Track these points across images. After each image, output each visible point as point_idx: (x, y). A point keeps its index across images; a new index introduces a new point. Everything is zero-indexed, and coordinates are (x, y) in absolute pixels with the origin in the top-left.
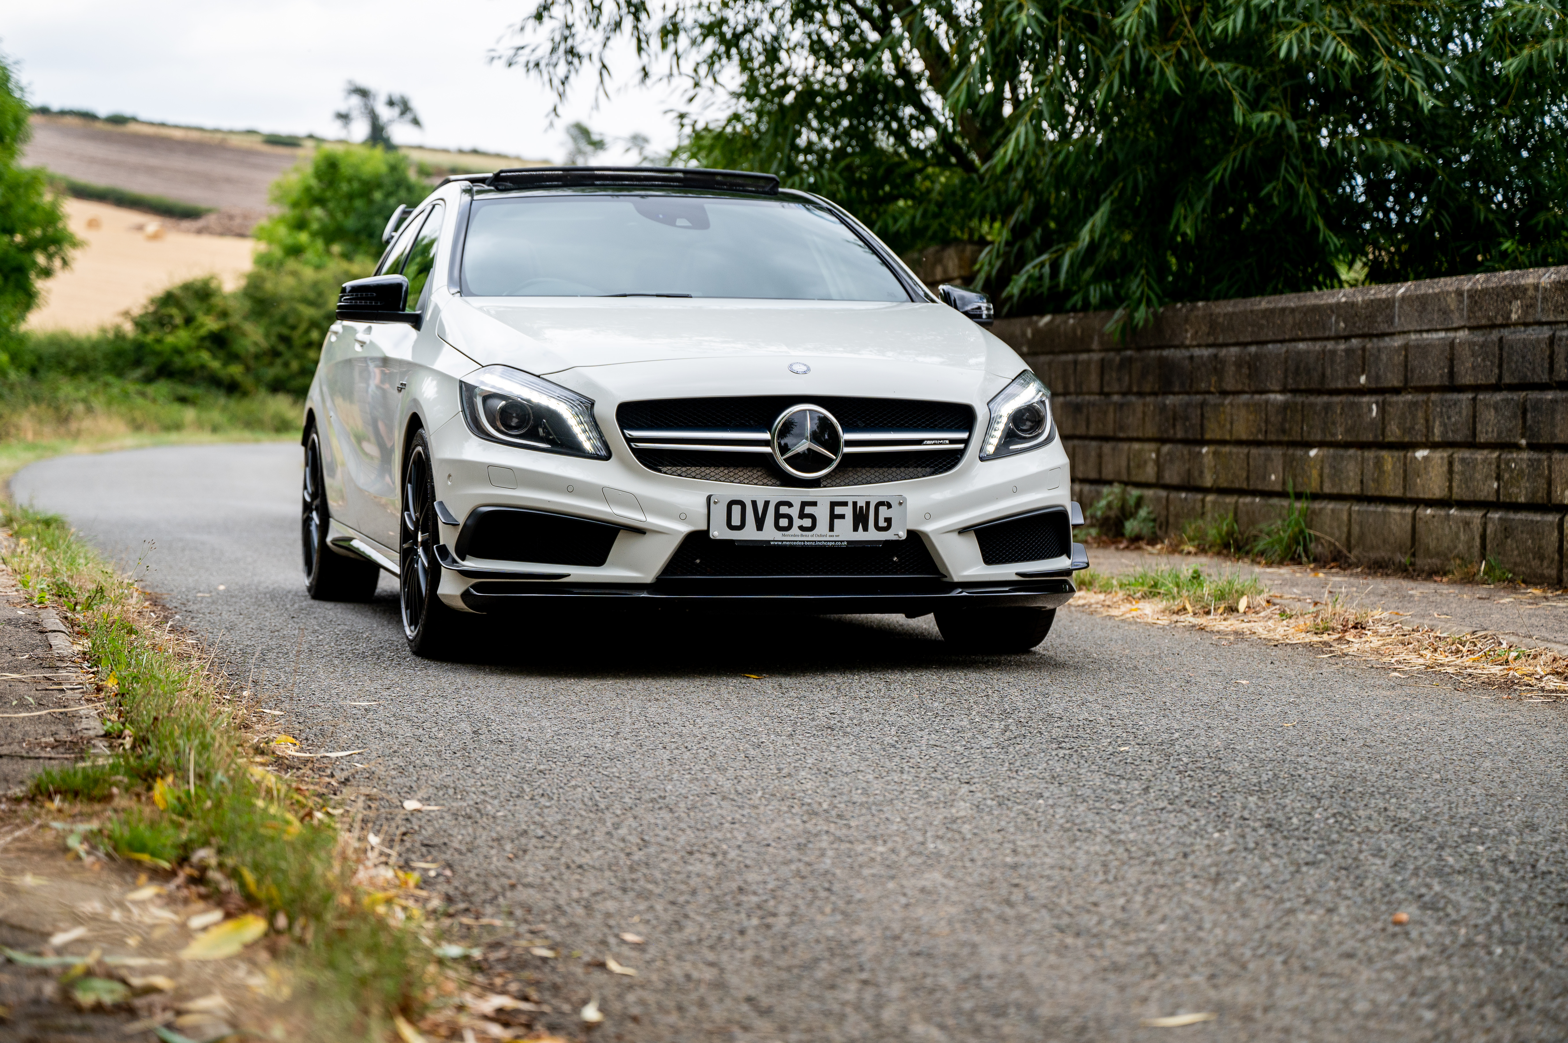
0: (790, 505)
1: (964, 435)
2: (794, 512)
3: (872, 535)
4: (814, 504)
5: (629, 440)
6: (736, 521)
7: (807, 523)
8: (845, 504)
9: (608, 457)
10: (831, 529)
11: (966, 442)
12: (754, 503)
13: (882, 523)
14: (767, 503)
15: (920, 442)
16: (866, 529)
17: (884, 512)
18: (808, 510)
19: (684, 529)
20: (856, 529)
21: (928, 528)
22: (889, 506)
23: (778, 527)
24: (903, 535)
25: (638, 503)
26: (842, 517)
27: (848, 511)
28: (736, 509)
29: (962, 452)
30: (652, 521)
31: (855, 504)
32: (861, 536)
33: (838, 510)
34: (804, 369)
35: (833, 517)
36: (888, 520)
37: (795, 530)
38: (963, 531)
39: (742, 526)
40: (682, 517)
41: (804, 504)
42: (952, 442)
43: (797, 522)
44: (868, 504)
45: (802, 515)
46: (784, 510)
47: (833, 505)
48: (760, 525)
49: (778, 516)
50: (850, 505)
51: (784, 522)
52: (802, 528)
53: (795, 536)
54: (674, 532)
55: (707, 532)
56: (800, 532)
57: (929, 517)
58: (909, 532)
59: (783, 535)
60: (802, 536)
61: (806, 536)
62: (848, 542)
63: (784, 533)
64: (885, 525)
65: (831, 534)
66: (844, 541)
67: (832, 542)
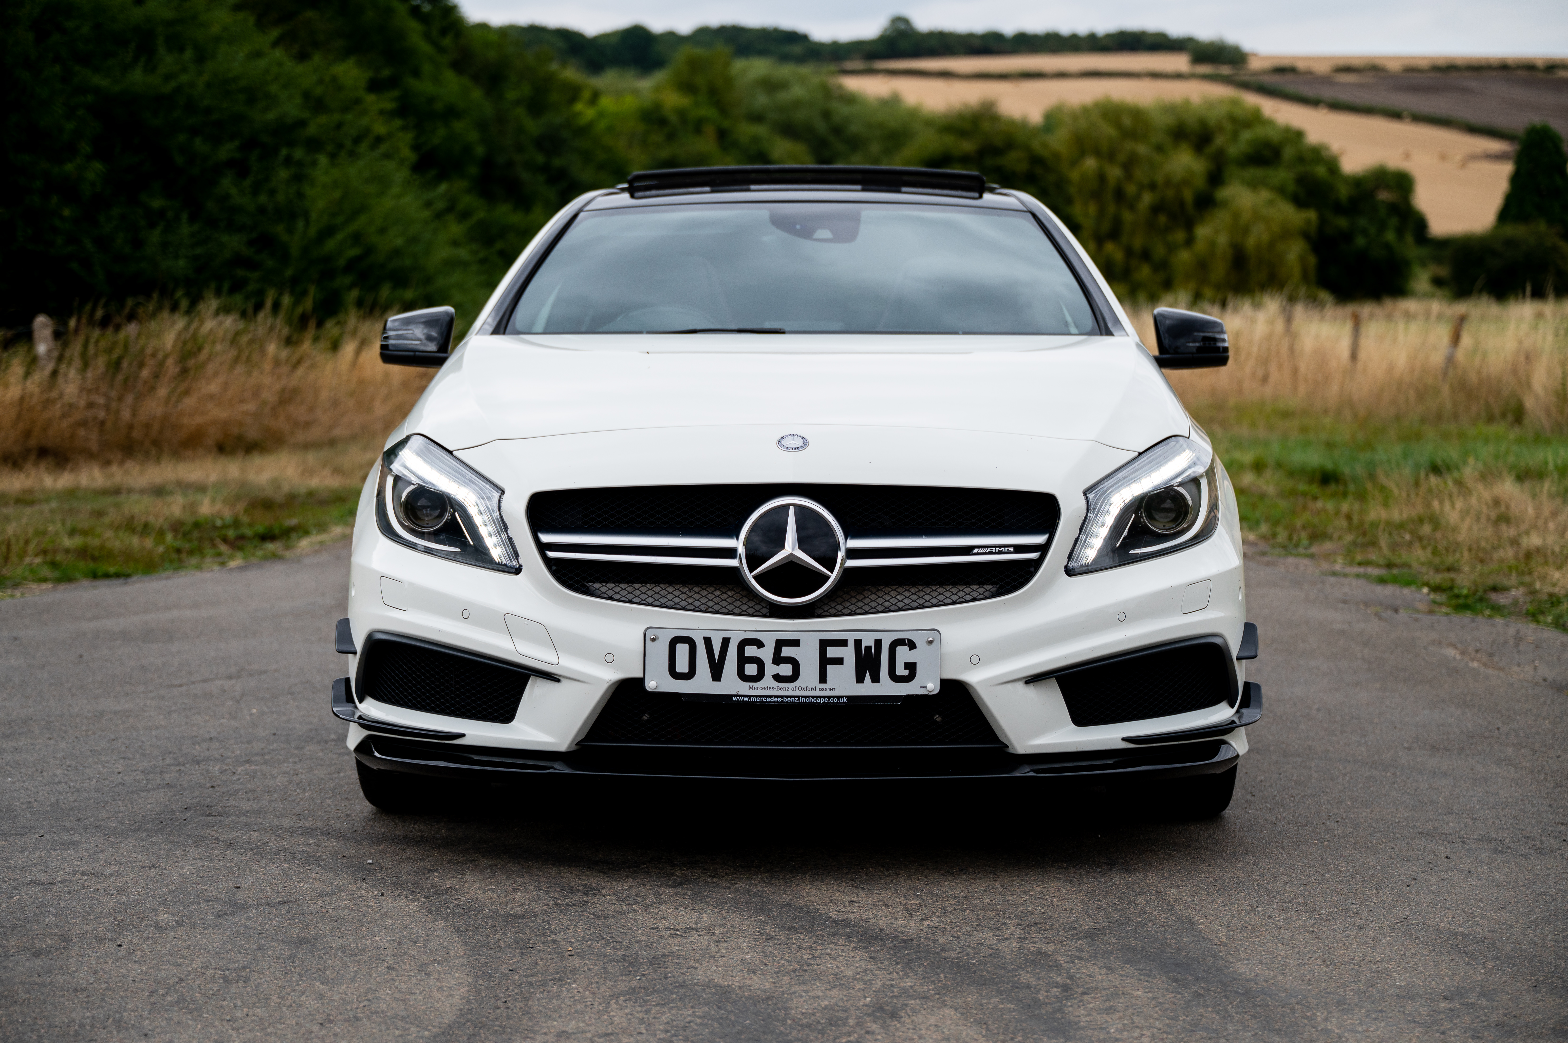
0: (759, 644)
1: (1040, 539)
2: (766, 654)
3: (886, 687)
4: (796, 643)
5: (542, 548)
6: (682, 666)
7: (786, 670)
8: (843, 643)
9: (518, 571)
10: (823, 679)
11: (1044, 549)
12: (708, 641)
13: (901, 671)
14: (726, 642)
15: (967, 550)
16: (876, 679)
17: (903, 655)
18: (786, 652)
19: (610, 675)
20: (860, 679)
21: (974, 677)
22: (912, 645)
23: (743, 676)
24: (933, 687)
25: (551, 638)
26: (839, 661)
27: (848, 653)
28: (682, 650)
29: (1038, 563)
30: (566, 664)
31: (858, 643)
32: (868, 689)
33: (832, 652)
34: (800, 442)
35: (825, 662)
36: (911, 667)
37: (768, 680)
38: (1034, 679)
39: (690, 674)
40: (609, 659)
41: (780, 644)
42: (1019, 549)
43: (771, 669)
44: (878, 642)
45: (778, 659)
46: (750, 651)
47: (824, 644)
48: (717, 673)
49: (743, 660)
50: (851, 645)
51: (751, 669)
52: (777, 678)
54: (595, 680)
55: (641, 681)
56: (775, 684)
57: (976, 660)
58: (945, 683)
59: (751, 688)
60: (778, 688)
61: (785, 689)
62: (849, 698)
63: (751, 684)
64: (906, 673)
65: (823, 686)
66: (842, 697)
67: (824, 697)
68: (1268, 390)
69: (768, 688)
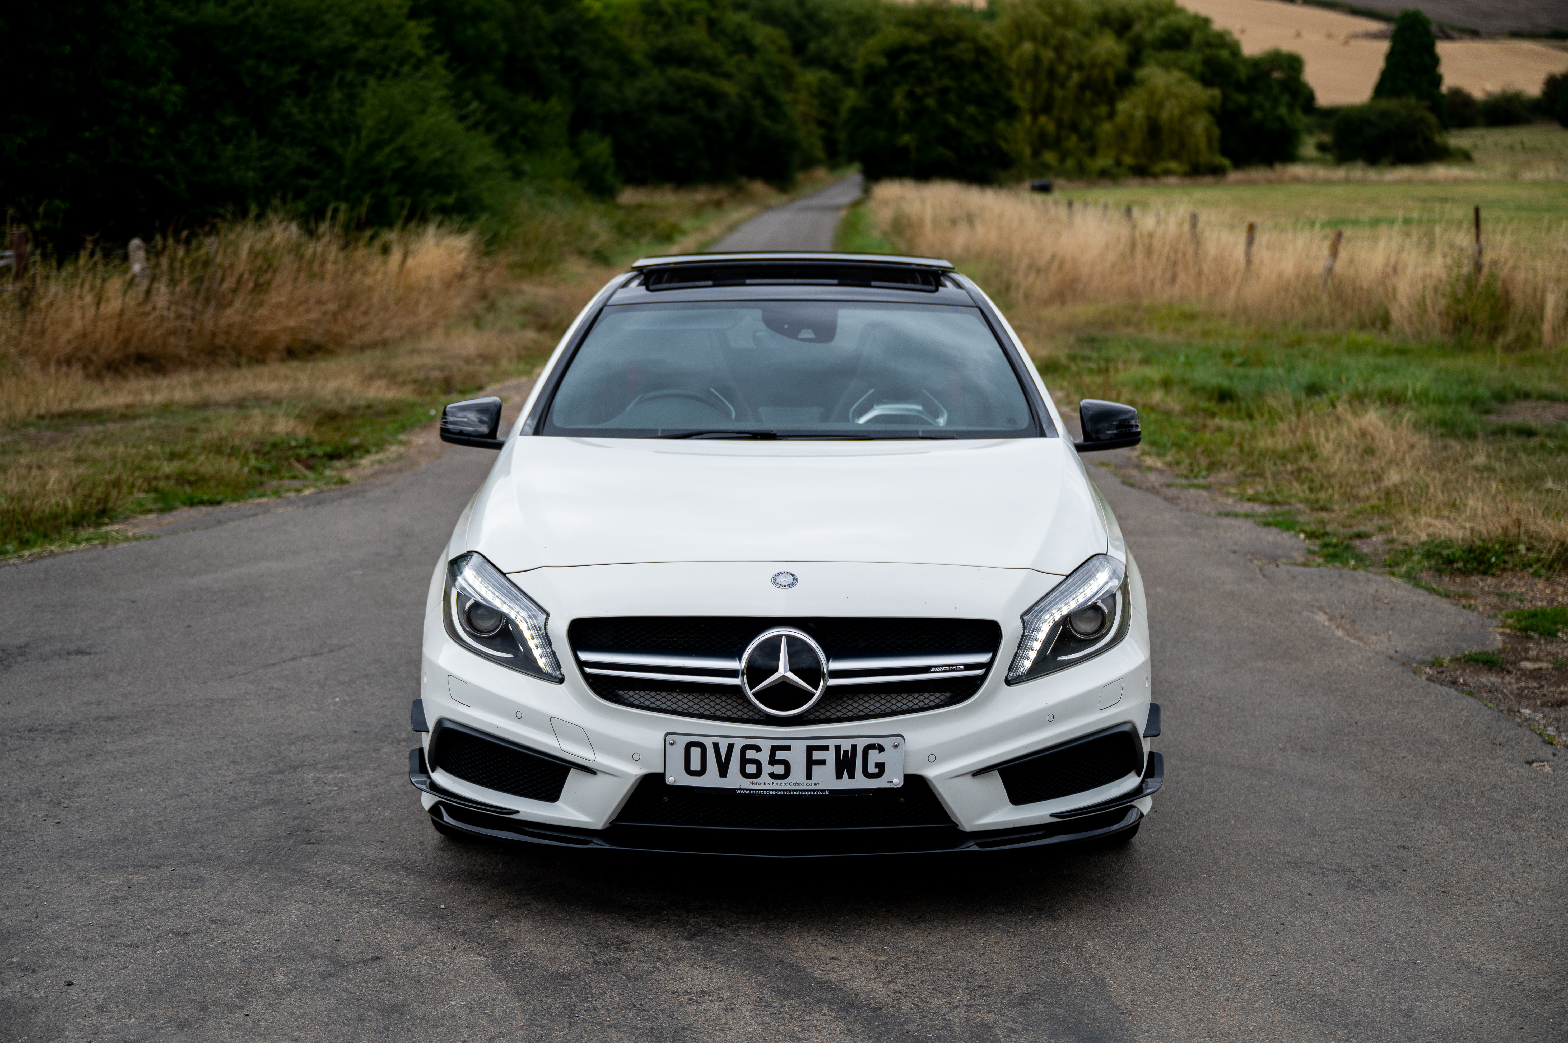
0: (758, 749)
1: (984, 658)
2: (764, 757)
3: (860, 782)
4: (787, 748)
5: (581, 664)
6: (696, 765)
7: (780, 769)
8: (826, 748)
9: (561, 681)
10: (809, 776)
11: (988, 666)
12: (716, 746)
13: (872, 769)
14: (731, 747)
15: (926, 669)
16: (852, 776)
17: (874, 757)
18: (780, 755)
19: (636, 771)
20: (839, 776)
21: (931, 773)
22: (881, 749)
23: (744, 773)
24: (898, 781)
25: (588, 739)
26: (822, 762)
27: (830, 756)
28: (696, 752)
29: (983, 678)
30: (602, 760)
31: (838, 748)
32: (846, 783)
33: (817, 755)
34: (790, 580)
35: (811, 763)
36: (881, 766)
37: (765, 778)
38: (980, 772)
39: (702, 772)
40: (635, 758)
41: (774, 749)
42: (968, 667)
43: (767, 769)
44: (854, 747)
45: (773, 761)
46: (751, 754)
47: (810, 749)
48: (723, 770)
49: (744, 761)
50: (832, 750)
51: (751, 769)
52: (772, 775)
53: (764, 784)
54: (625, 774)
55: (661, 777)
56: (771, 780)
57: (933, 759)
58: (907, 777)
59: (751, 783)
60: (773, 784)
61: (778, 784)
62: (830, 791)
63: (751, 780)
64: (877, 770)
65: (809, 782)
66: (824, 790)
67: (810, 791)
68: (1176, 290)
69: (765, 784)
